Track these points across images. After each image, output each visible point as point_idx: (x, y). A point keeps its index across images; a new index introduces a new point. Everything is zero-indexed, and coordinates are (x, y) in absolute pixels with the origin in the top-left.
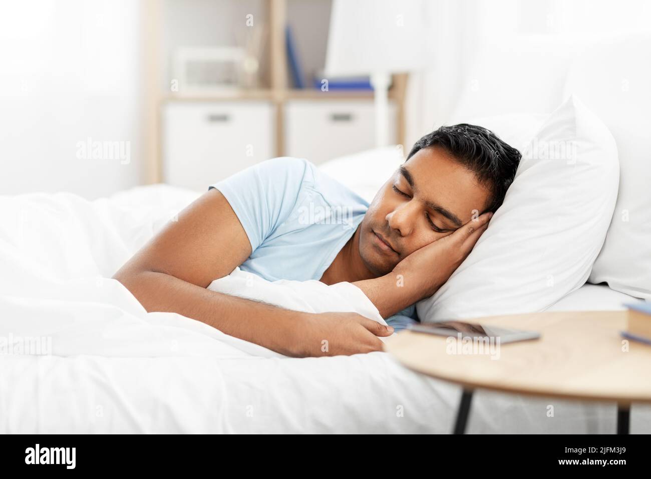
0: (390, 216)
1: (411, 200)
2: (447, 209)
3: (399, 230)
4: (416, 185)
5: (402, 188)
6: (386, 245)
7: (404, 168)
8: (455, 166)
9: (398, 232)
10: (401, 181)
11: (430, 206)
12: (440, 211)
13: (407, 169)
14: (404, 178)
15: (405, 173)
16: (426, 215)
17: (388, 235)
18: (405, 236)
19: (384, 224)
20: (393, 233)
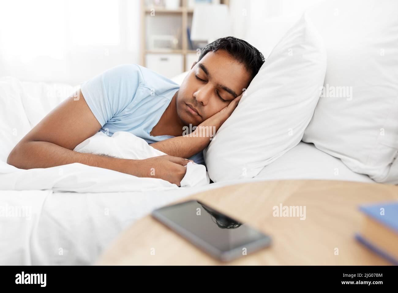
0: (196, 94)
1: (207, 83)
2: (230, 88)
3: (202, 102)
4: (210, 74)
5: (201, 76)
6: (194, 111)
7: (201, 64)
8: (232, 61)
9: (202, 104)
10: (200, 72)
11: (220, 87)
12: (225, 89)
13: (204, 65)
14: (202, 70)
15: (202, 67)
16: (216, 92)
17: (196, 105)
18: (206, 105)
19: (193, 98)
20: (199, 104)
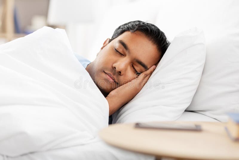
0: (116, 65)
1: (125, 57)
3: (120, 72)
4: (129, 50)
5: (121, 50)
6: (112, 79)
7: (121, 41)
10: (120, 47)
12: (140, 63)
13: (124, 41)
14: (122, 46)
16: (132, 65)
17: (114, 74)
18: (122, 75)
19: (112, 68)
20: (117, 74)
